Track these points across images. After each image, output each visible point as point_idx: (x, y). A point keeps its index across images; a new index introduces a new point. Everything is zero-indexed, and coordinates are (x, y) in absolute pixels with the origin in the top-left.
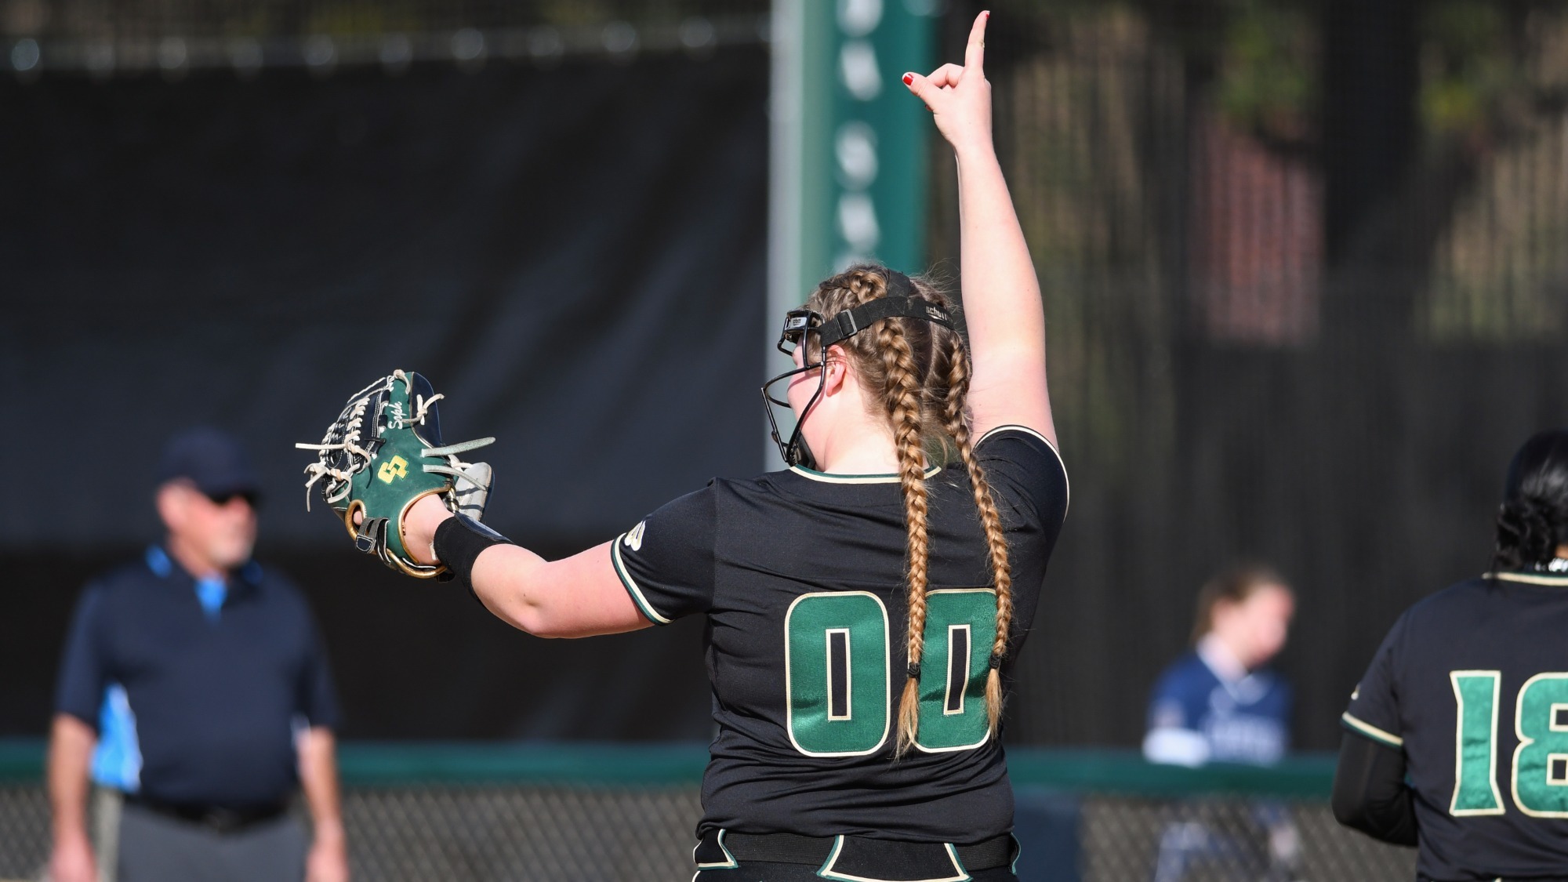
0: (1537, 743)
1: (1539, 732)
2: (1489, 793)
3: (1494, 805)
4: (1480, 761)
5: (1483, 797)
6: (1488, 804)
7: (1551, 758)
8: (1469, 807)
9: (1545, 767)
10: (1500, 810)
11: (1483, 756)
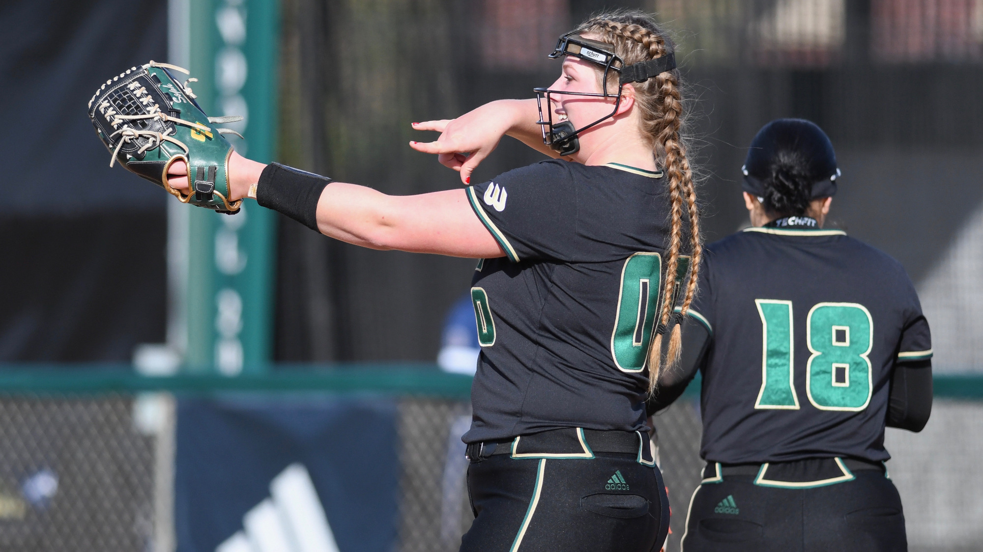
0: (824, 355)
1: (825, 347)
2: (789, 393)
3: (792, 403)
4: (782, 368)
5: (784, 396)
6: (787, 402)
7: (835, 366)
8: (772, 403)
9: (830, 373)
10: (797, 407)
11: (783, 365)
